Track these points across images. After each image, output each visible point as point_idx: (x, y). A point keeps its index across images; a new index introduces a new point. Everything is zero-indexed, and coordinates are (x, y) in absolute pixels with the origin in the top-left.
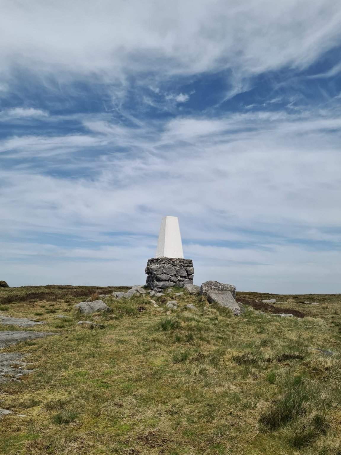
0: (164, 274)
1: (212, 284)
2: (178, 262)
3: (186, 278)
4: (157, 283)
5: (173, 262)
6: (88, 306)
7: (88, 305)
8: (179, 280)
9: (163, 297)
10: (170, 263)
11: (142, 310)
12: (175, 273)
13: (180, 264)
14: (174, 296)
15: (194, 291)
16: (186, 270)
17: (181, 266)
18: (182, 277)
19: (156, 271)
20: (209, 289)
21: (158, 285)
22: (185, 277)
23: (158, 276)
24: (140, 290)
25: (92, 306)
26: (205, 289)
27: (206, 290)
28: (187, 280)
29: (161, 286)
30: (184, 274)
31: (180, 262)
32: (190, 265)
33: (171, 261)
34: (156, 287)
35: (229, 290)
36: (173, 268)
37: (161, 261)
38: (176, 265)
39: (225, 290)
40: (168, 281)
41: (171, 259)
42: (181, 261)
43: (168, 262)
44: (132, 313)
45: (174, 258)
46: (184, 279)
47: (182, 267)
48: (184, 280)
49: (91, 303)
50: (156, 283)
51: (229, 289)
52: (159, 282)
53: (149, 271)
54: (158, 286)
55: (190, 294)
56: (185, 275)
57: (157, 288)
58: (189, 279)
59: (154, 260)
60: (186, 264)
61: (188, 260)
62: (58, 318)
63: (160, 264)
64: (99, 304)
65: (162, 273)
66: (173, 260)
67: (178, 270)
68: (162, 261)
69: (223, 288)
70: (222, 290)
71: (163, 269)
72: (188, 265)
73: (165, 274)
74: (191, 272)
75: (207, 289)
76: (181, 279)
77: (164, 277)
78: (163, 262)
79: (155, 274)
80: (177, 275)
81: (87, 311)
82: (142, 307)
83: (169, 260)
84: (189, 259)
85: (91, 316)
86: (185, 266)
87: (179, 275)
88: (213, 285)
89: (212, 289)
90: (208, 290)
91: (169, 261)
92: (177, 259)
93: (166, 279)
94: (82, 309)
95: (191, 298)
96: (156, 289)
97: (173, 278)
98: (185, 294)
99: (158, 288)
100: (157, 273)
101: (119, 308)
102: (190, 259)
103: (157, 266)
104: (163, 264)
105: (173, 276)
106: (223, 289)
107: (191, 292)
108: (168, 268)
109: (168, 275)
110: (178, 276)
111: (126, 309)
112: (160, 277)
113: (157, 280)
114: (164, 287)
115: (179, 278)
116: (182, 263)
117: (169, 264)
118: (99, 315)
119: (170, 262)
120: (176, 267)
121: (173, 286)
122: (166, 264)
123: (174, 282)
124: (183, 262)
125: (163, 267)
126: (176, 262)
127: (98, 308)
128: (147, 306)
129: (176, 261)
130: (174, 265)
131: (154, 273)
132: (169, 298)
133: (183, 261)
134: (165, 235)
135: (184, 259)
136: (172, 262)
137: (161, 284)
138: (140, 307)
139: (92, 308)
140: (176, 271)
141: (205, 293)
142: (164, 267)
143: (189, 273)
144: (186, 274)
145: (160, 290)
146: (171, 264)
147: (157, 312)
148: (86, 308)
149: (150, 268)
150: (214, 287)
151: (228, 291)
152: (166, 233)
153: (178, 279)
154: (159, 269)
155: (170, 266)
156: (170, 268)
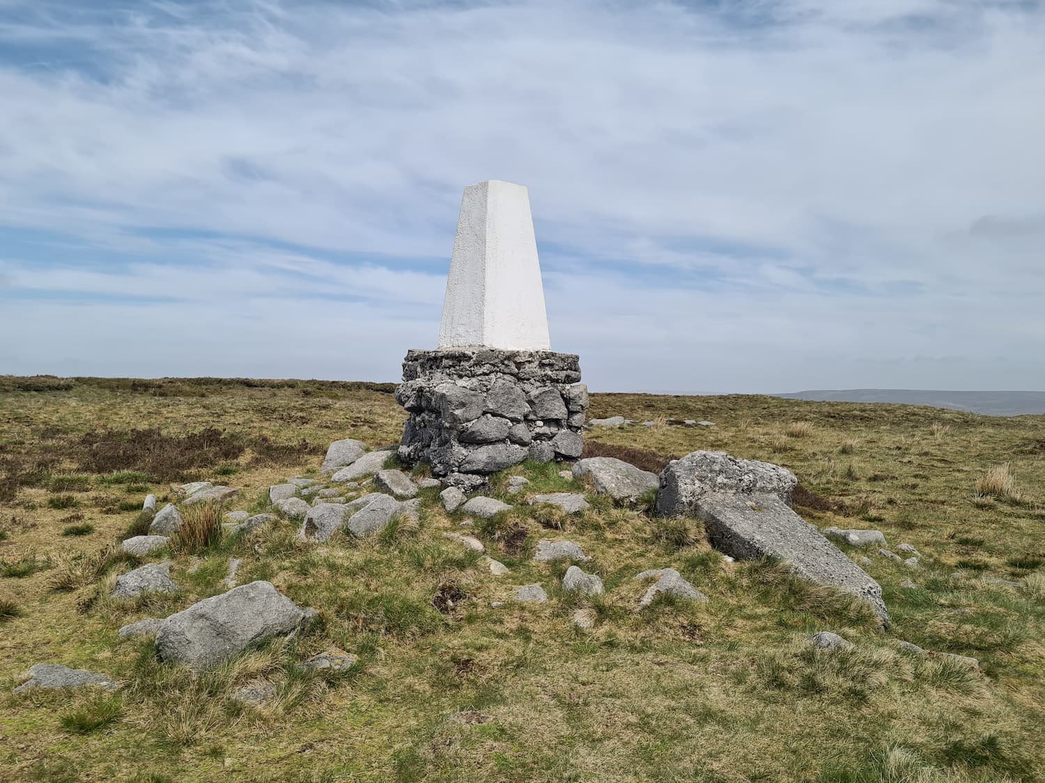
0: (489, 415)
1: (717, 468)
2: (533, 368)
3: (562, 427)
4: (464, 451)
5: (519, 365)
6: (200, 623)
7: (202, 616)
8: (538, 437)
9: (511, 521)
10: (507, 370)
11: (450, 603)
12: (527, 408)
13: (543, 373)
14: (556, 517)
15: (625, 492)
16: (562, 395)
17: (543, 381)
18: (548, 422)
19: (463, 405)
20: (707, 488)
21: (468, 462)
22: (557, 422)
23: (469, 425)
24: (393, 481)
25: (222, 618)
26: (690, 488)
27: (693, 494)
28: (565, 434)
29: (480, 466)
30: (556, 412)
31: (542, 365)
32: (573, 374)
33: (509, 363)
34: (459, 467)
35: (774, 489)
36: (518, 389)
37: (476, 365)
38: (528, 379)
39: (762, 490)
40: (503, 441)
41: (511, 357)
42: (544, 361)
43: (502, 367)
44: (414, 628)
45: (522, 349)
46: (554, 429)
47: (548, 383)
48: (554, 435)
49: (218, 604)
50: (459, 451)
51: (775, 484)
52: (471, 448)
53: (424, 404)
54: (468, 467)
55: (618, 504)
56: (559, 416)
57: (464, 473)
58: (570, 427)
59: (442, 357)
60: (562, 374)
61: (568, 357)
62: (34, 693)
63: (473, 376)
64: (258, 606)
65: (484, 413)
66: (518, 360)
67: (537, 397)
68: (478, 364)
69: (755, 481)
70: (749, 490)
71: (485, 395)
72: (568, 376)
73: (494, 415)
74: (581, 402)
75: (698, 491)
76: (546, 430)
77: (489, 427)
78: (485, 369)
79: (455, 419)
80: (532, 417)
81: (195, 652)
82: (451, 588)
83: (505, 359)
84: (569, 353)
85: (224, 684)
86: (557, 381)
87: (541, 414)
88: (721, 471)
89: (717, 489)
90: (703, 492)
91: (506, 362)
92: (531, 355)
93: (498, 435)
94: (172, 638)
95: (628, 522)
96: (462, 477)
97: (521, 430)
98: (595, 504)
99: (467, 472)
100: (467, 415)
101: (352, 606)
102: (574, 353)
103: (461, 383)
104: (485, 374)
105: (518, 421)
106: (755, 486)
107: (617, 495)
108: (502, 392)
109: (504, 420)
110: (535, 421)
111: (387, 611)
112: (478, 431)
113: (460, 442)
114: (491, 468)
115: (540, 428)
116: (548, 368)
117: (504, 373)
118: (266, 673)
119: (507, 366)
120: (527, 387)
121: (522, 462)
122: (492, 376)
123: (523, 444)
124: (551, 365)
125: (485, 389)
126: (527, 365)
127: (257, 628)
128: (466, 579)
129: (530, 362)
130: (520, 379)
131: (452, 414)
132: (531, 521)
133: (552, 361)
134: (484, 259)
135: (553, 355)
136: (513, 366)
137: (481, 455)
138: (443, 590)
139: (220, 631)
140: (531, 402)
141: (691, 503)
142: (488, 390)
143: (573, 407)
144: (564, 410)
145: (477, 480)
146: (512, 374)
147: (527, 614)
148: (189, 636)
149: (433, 393)
150: (725, 481)
151: (770, 492)
152: (489, 251)
153: (537, 430)
154: (474, 398)
155: (508, 384)
156: (509, 391)
